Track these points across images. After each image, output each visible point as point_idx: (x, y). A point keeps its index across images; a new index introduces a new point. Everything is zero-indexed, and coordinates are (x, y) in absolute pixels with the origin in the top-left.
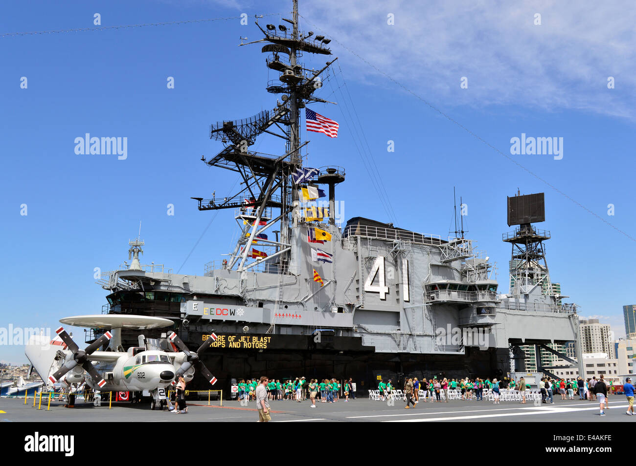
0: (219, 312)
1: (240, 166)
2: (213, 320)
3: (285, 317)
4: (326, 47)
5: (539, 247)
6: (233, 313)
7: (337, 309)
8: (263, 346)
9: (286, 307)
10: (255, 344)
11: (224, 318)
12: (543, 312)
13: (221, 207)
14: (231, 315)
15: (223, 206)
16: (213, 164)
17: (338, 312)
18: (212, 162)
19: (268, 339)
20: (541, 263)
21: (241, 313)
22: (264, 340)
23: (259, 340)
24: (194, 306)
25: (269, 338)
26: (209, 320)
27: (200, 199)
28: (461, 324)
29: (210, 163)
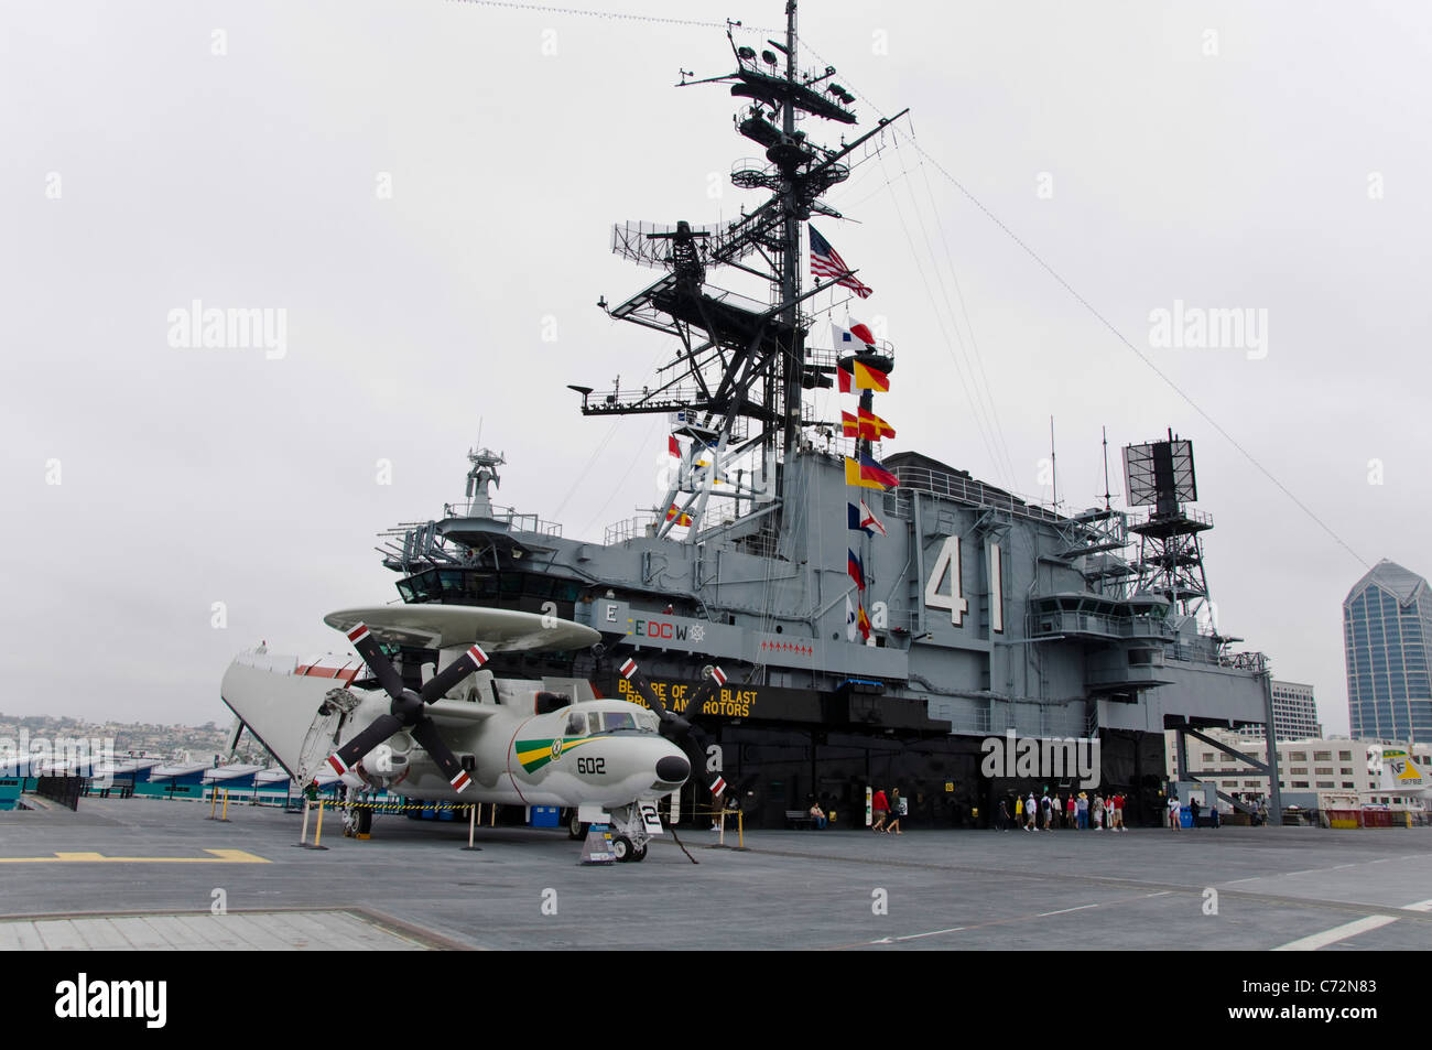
0: (654, 630)
1: (681, 322)
2: (641, 647)
3: (782, 650)
4: (849, 108)
5: (1192, 542)
6: (682, 635)
7: (874, 640)
8: (742, 711)
9: (779, 630)
10: (725, 706)
11: (666, 645)
12: (1203, 665)
13: (632, 410)
14: (678, 638)
15: (639, 406)
16: (622, 317)
17: (877, 645)
18: (620, 313)
19: (751, 696)
20: (1196, 571)
21: (699, 635)
22: (743, 698)
23: (734, 697)
24: (609, 613)
25: (754, 694)
26: (634, 646)
27: (586, 391)
28: (1090, 683)
29: (614, 314)
